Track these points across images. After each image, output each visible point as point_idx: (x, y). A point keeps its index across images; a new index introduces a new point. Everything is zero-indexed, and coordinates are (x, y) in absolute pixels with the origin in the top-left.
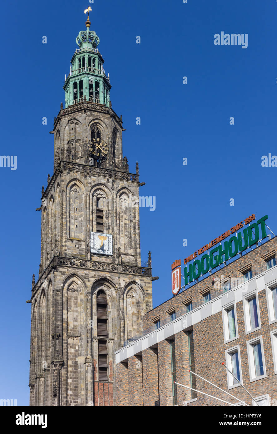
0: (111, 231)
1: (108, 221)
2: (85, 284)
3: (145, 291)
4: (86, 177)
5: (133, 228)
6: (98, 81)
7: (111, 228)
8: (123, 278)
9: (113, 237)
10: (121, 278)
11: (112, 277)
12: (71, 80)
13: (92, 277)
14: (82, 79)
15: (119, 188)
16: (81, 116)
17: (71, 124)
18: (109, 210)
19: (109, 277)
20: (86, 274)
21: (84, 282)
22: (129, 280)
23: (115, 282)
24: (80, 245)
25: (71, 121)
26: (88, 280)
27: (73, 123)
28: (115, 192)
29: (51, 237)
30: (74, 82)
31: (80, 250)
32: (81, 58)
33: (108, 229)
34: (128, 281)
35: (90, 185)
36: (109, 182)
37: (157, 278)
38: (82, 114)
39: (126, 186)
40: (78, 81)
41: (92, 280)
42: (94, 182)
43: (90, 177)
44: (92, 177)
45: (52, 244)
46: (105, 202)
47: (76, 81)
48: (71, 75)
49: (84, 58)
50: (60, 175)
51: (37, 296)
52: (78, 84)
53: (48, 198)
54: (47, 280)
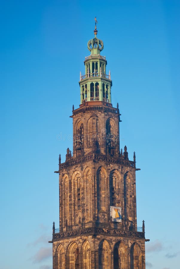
0: (120, 204)
1: (119, 196)
2: (110, 246)
4: (107, 165)
5: (132, 202)
6: (108, 84)
7: (120, 203)
9: (122, 209)
10: (129, 241)
12: (89, 80)
13: (114, 241)
14: (98, 82)
15: (125, 172)
16: (101, 115)
17: (93, 119)
18: (119, 189)
19: (123, 240)
20: (111, 239)
21: (110, 245)
23: (126, 243)
24: (104, 216)
25: (94, 117)
26: (111, 243)
27: (94, 119)
28: (123, 175)
29: (74, 200)
30: (91, 82)
31: (104, 220)
32: (95, 63)
33: (119, 203)
34: (133, 242)
35: (109, 171)
36: (120, 168)
37: (148, 240)
38: (102, 113)
39: (129, 170)
40: (94, 83)
41: (114, 243)
42: (112, 168)
43: (109, 164)
44: (111, 165)
45: (74, 206)
46: (116, 182)
47: (93, 82)
48: (88, 77)
49: (97, 64)
50: (92, 163)
51: (63, 243)
52: (94, 85)
53: (70, 170)
54: (80, 238)
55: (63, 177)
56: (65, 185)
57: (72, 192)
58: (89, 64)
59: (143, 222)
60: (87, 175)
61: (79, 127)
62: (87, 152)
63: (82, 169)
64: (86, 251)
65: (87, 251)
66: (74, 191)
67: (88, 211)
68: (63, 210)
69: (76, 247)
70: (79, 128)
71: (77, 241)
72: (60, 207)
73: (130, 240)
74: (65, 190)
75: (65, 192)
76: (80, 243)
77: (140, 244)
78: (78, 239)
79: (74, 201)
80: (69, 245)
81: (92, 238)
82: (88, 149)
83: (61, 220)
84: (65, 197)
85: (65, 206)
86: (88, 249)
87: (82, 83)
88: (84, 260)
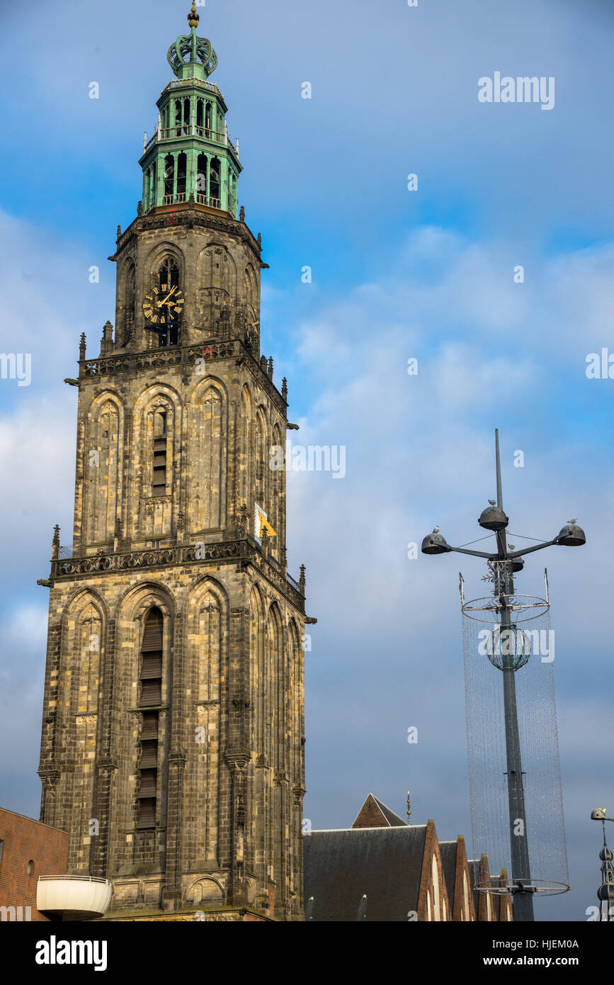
2: (264, 608)
3: (300, 642)
8: (288, 609)
10: (286, 607)
13: (268, 596)
14: (218, 158)
15: (275, 423)
16: (235, 247)
17: (216, 253)
18: (262, 462)
20: (265, 588)
21: (263, 603)
22: (291, 614)
25: (217, 247)
27: (218, 252)
35: (256, 404)
37: (314, 621)
41: (269, 602)
43: (257, 389)
47: (205, 154)
49: (209, 107)
50: (229, 367)
51: (101, 586)
52: (209, 164)
53: (131, 379)
54: (182, 573)
55: (95, 398)
56: (99, 424)
57: (134, 444)
58: (187, 103)
59: (303, 568)
60: (199, 400)
61: (158, 267)
62: (194, 338)
63: (185, 381)
64: (198, 612)
65: (202, 611)
66: (142, 442)
68: (90, 495)
69: (145, 601)
70: (157, 271)
71: (169, 579)
72: (77, 483)
73: (288, 606)
74: (98, 437)
76: (181, 586)
77: (299, 627)
78: (172, 574)
79: (141, 469)
80: (128, 591)
81: (237, 572)
82: (197, 331)
85: (95, 484)
87: (168, 148)
88: (190, 637)
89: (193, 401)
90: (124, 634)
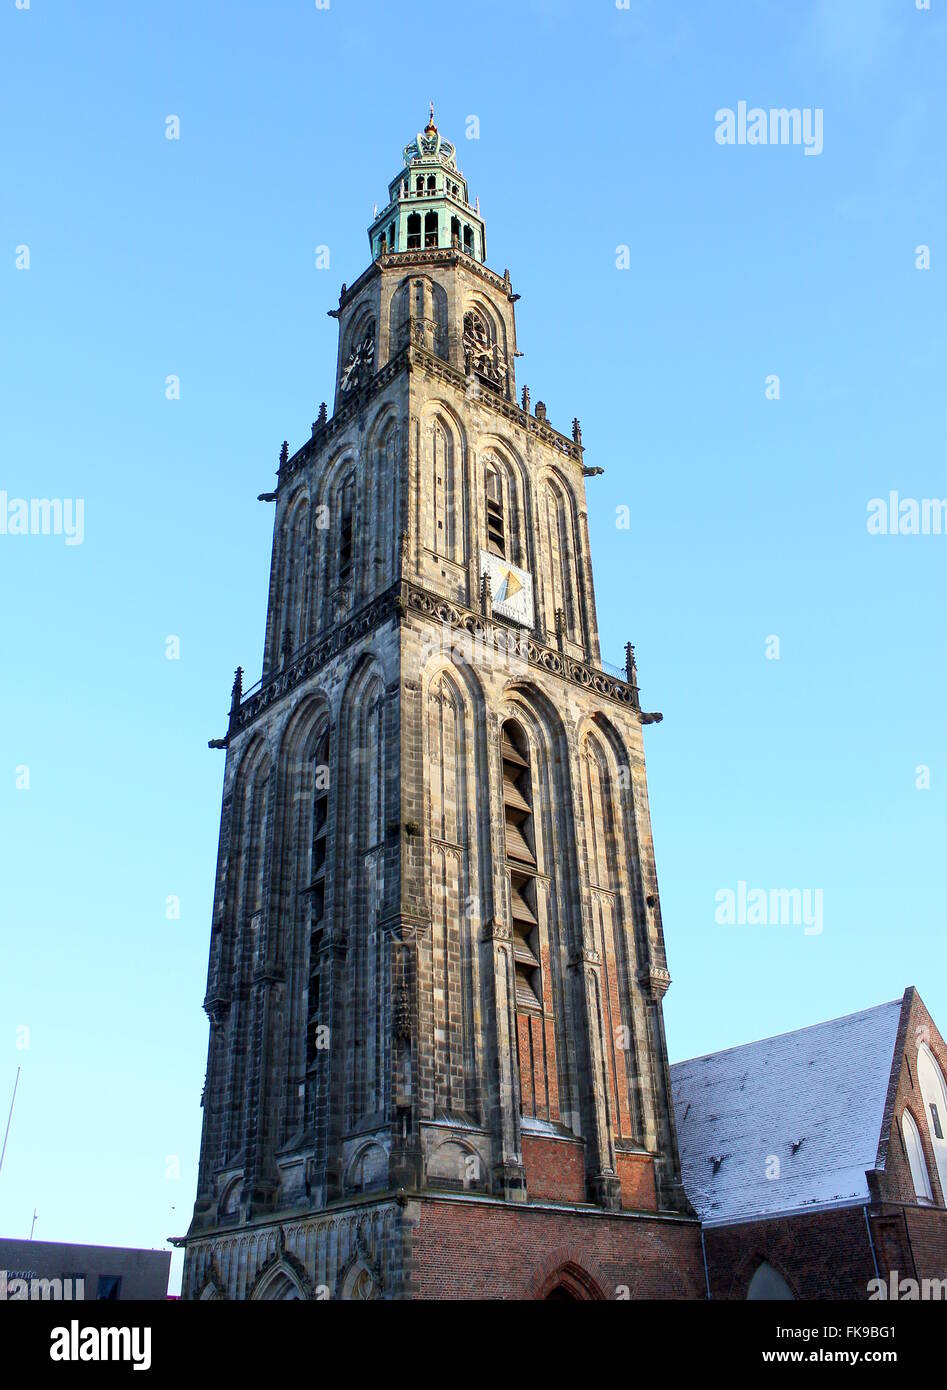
0: (524, 562)
2: (483, 687)
3: (629, 750)
6: (471, 227)
8: (576, 697)
9: (535, 581)
10: (570, 694)
11: (549, 685)
12: (403, 207)
14: (435, 211)
19: (542, 683)
21: (480, 679)
22: (591, 706)
23: (557, 700)
25: (416, 279)
26: (488, 675)
29: (326, 558)
30: (411, 213)
31: (454, 590)
32: (426, 177)
34: (588, 708)
35: (476, 428)
36: (519, 439)
37: (658, 717)
39: (557, 464)
40: (423, 215)
43: (476, 407)
44: (481, 410)
45: (327, 578)
46: (506, 488)
47: (418, 213)
48: (402, 196)
51: (267, 723)
52: (423, 222)
53: (317, 461)
54: (338, 664)
55: (290, 503)
56: (297, 533)
59: (629, 647)
64: (365, 715)
67: (381, 566)
68: (283, 619)
69: (320, 728)
71: (326, 679)
72: (269, 612)
73: (576, 693)
75: (295, 556)
76: (337, 683)
77: (622, 729)
78: (328, 672)
79: (327, 561)
80: (290, 719)
81: (391, 630)
83: (268, 660)
84: (291, 573)
85: (289, 604)
86: (376, 700)
88: (355, 753)
89: (372, 446)
90: (298, 782)
